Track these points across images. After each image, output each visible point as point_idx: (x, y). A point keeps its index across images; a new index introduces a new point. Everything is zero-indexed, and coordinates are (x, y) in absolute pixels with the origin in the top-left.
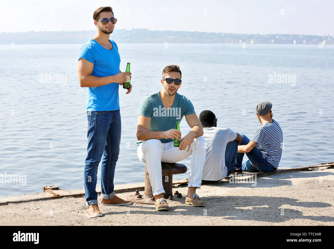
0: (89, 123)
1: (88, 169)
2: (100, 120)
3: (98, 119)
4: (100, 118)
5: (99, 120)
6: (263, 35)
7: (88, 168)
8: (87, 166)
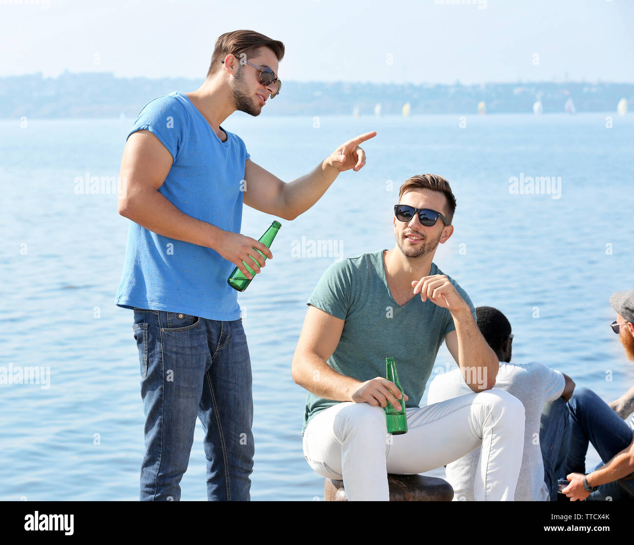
0: (142, 359)
1: (153, 496)
2: (174, 350)
3: (168, 347)
4: (174, 344)
5: (172, 352)
6: (474, 87)
7: (152, 493)
8: (147, 486)
